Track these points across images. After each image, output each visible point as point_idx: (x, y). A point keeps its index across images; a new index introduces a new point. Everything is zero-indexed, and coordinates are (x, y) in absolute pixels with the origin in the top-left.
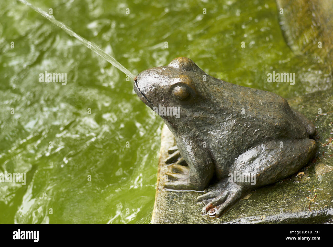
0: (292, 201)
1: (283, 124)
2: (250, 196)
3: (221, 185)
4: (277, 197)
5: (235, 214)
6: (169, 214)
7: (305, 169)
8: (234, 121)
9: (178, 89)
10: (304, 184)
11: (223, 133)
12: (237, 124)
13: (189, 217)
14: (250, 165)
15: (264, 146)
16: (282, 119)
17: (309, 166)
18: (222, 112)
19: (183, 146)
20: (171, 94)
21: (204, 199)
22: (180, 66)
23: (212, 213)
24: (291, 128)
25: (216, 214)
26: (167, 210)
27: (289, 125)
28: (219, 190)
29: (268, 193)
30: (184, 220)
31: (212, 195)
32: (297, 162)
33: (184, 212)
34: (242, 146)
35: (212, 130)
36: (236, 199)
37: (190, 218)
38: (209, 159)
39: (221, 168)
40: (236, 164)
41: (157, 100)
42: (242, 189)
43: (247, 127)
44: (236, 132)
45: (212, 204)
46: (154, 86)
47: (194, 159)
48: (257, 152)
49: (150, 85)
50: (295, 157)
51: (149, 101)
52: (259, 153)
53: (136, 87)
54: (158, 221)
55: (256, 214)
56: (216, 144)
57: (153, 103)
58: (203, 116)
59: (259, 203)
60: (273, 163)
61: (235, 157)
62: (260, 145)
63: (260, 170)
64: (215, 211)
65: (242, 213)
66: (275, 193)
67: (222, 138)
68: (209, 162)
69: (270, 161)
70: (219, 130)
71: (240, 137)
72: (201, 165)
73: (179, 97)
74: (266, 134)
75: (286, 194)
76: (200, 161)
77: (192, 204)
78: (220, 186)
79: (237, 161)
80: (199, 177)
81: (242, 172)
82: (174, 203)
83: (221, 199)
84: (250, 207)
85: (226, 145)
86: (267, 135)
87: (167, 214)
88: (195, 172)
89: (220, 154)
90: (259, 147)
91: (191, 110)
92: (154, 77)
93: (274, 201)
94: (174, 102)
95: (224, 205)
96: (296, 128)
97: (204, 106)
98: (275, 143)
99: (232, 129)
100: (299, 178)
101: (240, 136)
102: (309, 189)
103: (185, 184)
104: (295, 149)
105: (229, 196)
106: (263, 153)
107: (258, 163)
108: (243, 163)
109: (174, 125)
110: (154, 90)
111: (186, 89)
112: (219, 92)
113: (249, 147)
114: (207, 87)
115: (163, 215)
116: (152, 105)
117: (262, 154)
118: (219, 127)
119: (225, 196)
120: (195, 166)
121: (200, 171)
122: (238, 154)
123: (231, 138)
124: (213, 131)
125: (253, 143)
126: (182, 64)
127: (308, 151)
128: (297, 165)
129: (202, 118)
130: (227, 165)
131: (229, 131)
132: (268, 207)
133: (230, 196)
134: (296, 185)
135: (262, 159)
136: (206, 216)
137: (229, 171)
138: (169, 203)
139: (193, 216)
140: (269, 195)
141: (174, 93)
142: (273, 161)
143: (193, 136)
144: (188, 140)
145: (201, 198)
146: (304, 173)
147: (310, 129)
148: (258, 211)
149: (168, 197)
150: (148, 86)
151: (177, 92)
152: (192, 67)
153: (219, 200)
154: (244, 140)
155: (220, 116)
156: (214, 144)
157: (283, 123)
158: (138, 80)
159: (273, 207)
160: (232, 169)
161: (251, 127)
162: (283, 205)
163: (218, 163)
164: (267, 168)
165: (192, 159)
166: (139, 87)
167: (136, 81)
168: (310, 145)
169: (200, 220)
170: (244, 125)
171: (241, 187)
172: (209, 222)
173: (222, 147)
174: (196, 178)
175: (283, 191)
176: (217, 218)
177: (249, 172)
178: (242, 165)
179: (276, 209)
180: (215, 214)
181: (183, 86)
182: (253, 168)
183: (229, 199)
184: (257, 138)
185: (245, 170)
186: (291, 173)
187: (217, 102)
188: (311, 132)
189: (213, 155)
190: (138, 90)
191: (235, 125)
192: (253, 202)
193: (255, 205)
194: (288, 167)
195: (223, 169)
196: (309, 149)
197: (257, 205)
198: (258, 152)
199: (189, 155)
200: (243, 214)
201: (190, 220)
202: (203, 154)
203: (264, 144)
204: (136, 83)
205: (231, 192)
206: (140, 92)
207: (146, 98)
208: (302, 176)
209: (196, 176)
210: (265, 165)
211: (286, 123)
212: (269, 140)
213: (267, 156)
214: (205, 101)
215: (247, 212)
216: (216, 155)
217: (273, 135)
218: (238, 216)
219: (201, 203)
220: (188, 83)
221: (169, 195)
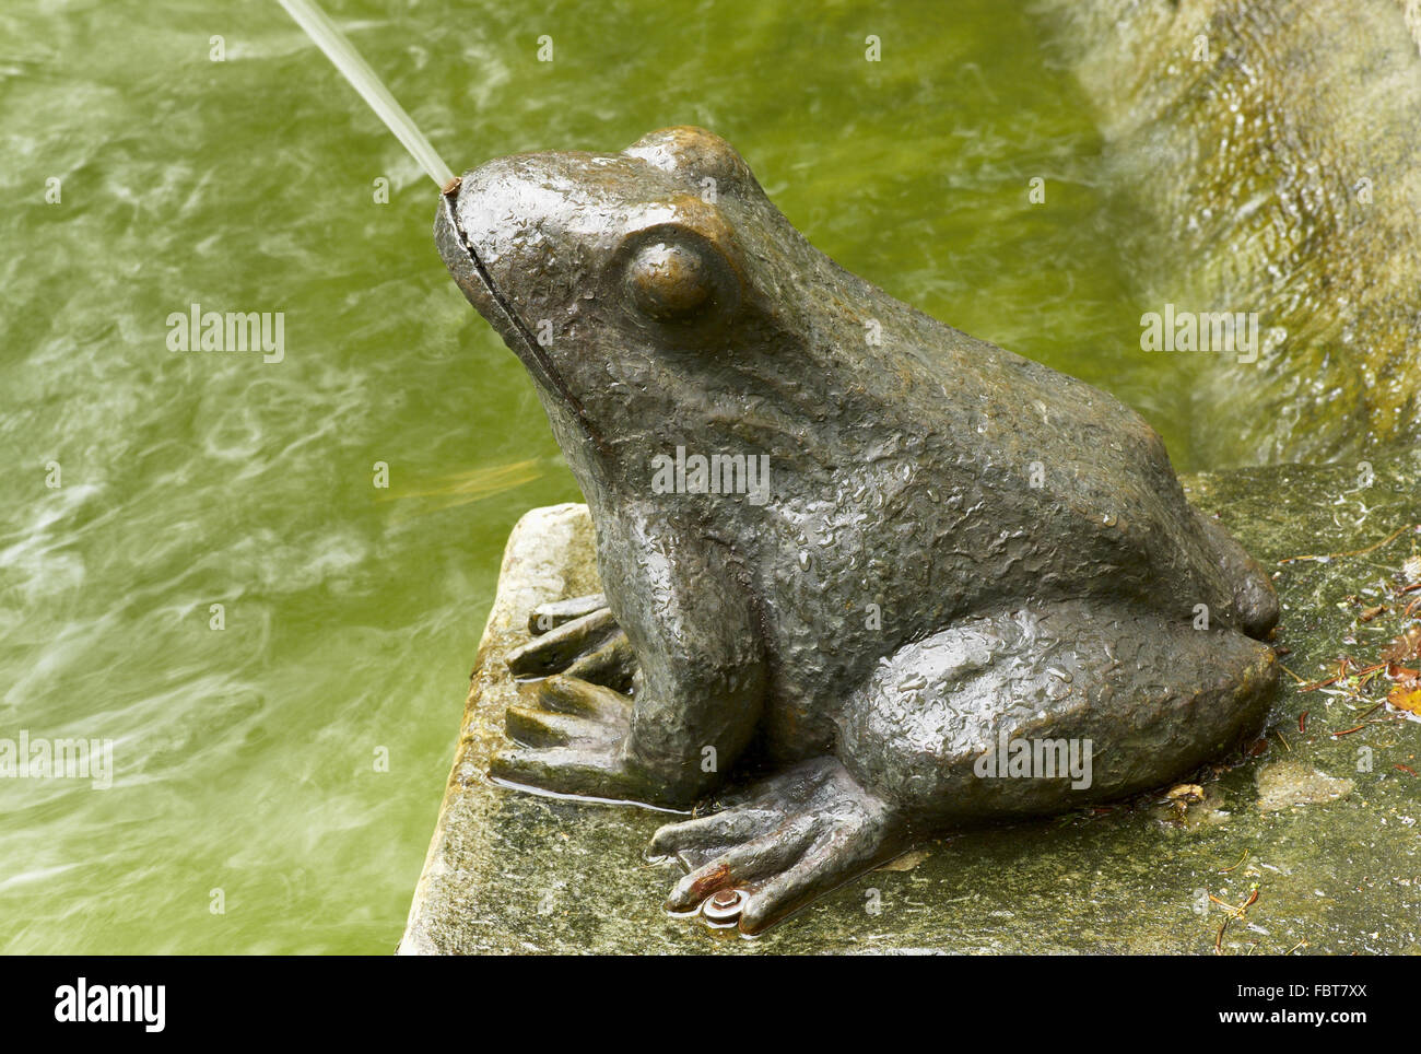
0: (1132, 904)
1: (1138, 530)
2: (922, 858)
3: (785, 786)
4: (1056, 878)
5: (836, 928)
6: (502, 891)
7: (1210, 776)
8: (907, 469)
9: (658, 259)
10: (1197, 838)
11: (840, 521)
12: (915, 487)
13: (601, 916)
14: (947, 699)
15: (1029, 618)
16: (1138, 504)
17: (1229, 763)
18: (851, 416)
19: (629, 556)
20: (620, 278)
21: (690, 842)
22: (682, 165)
23: (726, 907)
24: (1171, 559)
25: (743, 916)
26: (496, 870)
27: (1166, 541)
28: (770, 807)
29: (1016, 855)
30: (574, 925)
31: (733, 827)
32: (1177, 727)
33: (577, 892)
34: (925, 599)
35: (785, 501)
36: (850, 857)
37: (606, 922)
38: (750, 640)
39: (797, 697)
40: (876, 685)
41: (544, 299)
42: (888, 815)
43: (961, 509)
44: (906, 527)
45: (726, 867)
46: (538, 227)
47: (676, 628)
48: (993, 641)
49: (519, 219)
50: (1172, 699)
51: (502, 300)
52: (1000, 650)
53: (450, 225)
54: (444, 917)
55: (945, 939)
56: (796, 568)
57: (521, 313)
58: (754, 421)
59: (967, 894)
60: (1066, 708)
61: (881, 651)
62: (1012, 614)
63: (994, 728)
64: (739, 899)
65: (875, 927)
66: (1046, 861)
67: (829, 545)
68: (745, 658)
69: (1049, 693)
70: (822, 504)
71: (919, 551)
72: (708, 662)
73: (657, 296)
74: (1051, 565)
75: (1104, 871)
76: (702, 642)
77: (623, 861)
78: (779, 790)
79: (888, 671)
80: (684, 723)
81: (906, 728)
82: (532, 847)
83: (775, 849)
84: (918, 907)
85: (847, 582)
86: (1051, 568)
87: (493, 888)
88: (671, 694)
89: (810, 623)
90: (1004, 617)
91: (702, 379)
92: (547, 187)
93: (1043, 894)
94: (626, 323)
95: (788, 879)
96: (1191, 567)
97: (768, 372)
98: (1088, 616)
99: (886, 507)
100: (1176, 808)
101: (921, 547)
102: (1222, 863)
103: (601, 766)
104: (1177, 663)
105: (819, 840)
106: (1020, 652)
107: (991, 698)
108: (915, 682)
109: (602, 440)
110: (536, 246)
111: (697, 265)
112: (850, 323)
113: (959, 611)
114: (799, 287)
115: (471, 892)
116: (516, 321)
117: (1014, 655)
118: (824, 490)
119: (797, 839)
120: (677, 663)
121: (698, 689)
122: (899, 640)
123: (876, 549)
124: (795, 502)
125: (981, 599)
126: (693, 156)
127: (1238, 684)
128: (1173, 743)
129: (750, 430)
130: (830, 687)
131: (872, 517)
132: (1008, 915)
133: (823, 843)
134: (1157, 837)
135: (1011, 680)
136: (689, 923)
137: (836, 721)
138: (508, 843)
139: (623, 914)
140: (1019, 866)
141: (633, 273)
142: (1064, 699)
143: (689, 514)
144: (663, 529)
145: (674, 836)
146: (1204, 793)
147: (1252, 600)
148: (958, 927)
149: (507, 815)
150: (509, 223)
151: (652, 271)
152: (737, 180)
153: (768, 852)
154: (936, 573)
155: (840, 433)
156: (788, 568)
157: (1140, 525)
158: (462, 194)
159: (1034, 918)
160: (855, 710)
161: (981, 514)
162: (1085, 915)
163: (787, 672)
164: (1029, 724)
165: (668, 625)
166: (466, 226)
167: (453, 196)
168: (1252, 663)
169: (656, 935)
170: (949, 497)
171: (884, 805)
172: (703, 947)
173: (826, 591)
174: (669, 729)
175: (1089, 857)
176: (744, 936)
177: (938, 731)
178: (910, 692)
179: (1049, 931)
180: (739, 914)
181: (684, 245)
182: (962, 715)
183: (817, 858)
184: (1001, 573)
185: (920, 720)
186: (1143, 774)
187: (837, 364)
188: (1255, 610)
189: (771, 628)
190: (459, 238)
191: (909, 490)
192: (935, 885)
193: (944, 899)
194: (1133, 744)
195: (808, 708)
196: (1242, 679)
197: (953, 904)
198: (999, 644)
199: (654, 602)
200: (877, 934)
201: (605, 928)
202: (725, 611)
203: (1031, 609)
204: (454, 206)
205: (831, 823)
206: (465, 249)
207: (489, 281)
208: (1193, 803)
209: (668, 718)
210: (1026, 712)
211: (1153, 530)
212: (1061, 595)
213: (1037, 670)
214: (779, 346)
215: (903, 926)
216: (788, 628)
217: (1083, 574)
218: (854, 938)
219: (672, 860)
220: (713, 235)
221: (510, 808)
